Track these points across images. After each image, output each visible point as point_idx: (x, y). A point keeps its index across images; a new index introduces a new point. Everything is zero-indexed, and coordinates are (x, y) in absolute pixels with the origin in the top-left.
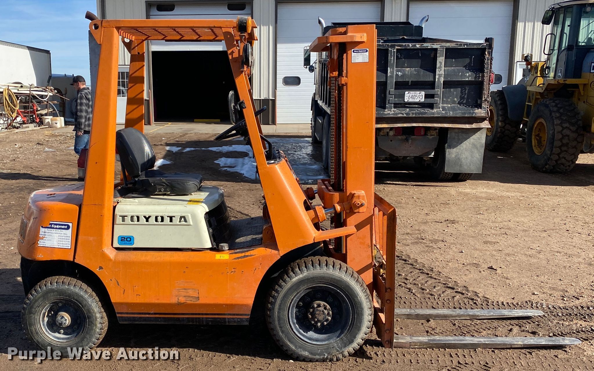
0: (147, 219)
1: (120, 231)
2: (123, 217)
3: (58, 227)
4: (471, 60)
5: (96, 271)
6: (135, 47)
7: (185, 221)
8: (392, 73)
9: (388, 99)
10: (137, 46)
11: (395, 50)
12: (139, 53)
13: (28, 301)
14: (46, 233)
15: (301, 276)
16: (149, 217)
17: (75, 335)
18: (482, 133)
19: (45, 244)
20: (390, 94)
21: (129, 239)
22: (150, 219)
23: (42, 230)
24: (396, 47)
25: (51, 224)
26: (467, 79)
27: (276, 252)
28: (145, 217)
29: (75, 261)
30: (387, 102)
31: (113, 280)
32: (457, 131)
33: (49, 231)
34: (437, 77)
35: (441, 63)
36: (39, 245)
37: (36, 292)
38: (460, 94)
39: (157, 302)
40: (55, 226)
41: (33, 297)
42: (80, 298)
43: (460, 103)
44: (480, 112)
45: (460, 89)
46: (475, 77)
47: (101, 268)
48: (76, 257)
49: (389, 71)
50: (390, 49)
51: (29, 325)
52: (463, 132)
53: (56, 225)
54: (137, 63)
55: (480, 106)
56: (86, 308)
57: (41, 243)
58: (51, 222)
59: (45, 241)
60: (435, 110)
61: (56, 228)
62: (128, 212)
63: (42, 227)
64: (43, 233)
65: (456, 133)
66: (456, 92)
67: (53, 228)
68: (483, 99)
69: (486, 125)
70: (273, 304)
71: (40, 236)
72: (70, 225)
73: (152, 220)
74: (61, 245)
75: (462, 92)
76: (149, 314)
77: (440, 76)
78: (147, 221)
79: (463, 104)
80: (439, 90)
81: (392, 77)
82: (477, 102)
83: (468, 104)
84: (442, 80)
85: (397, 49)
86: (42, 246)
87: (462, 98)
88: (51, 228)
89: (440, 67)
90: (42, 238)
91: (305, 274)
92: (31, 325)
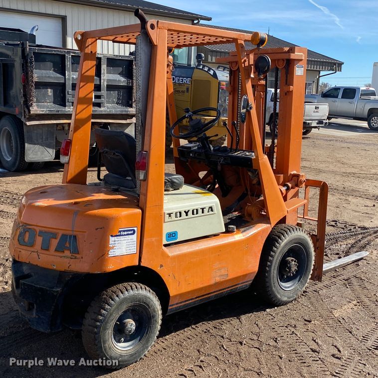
0: (187, 213)
1: (167, 228)
2: (170, 215)
3: (126, 233)
4: (123, 69)
5: (158, 270)
6: (89, 46)
7: (212, 211)
8: (68, 75)
9: (67, 98)
10: (90, 44)
11: (70, 56)
12: (91, 52)
13: (101, 318)
14: (116, 242)
15: (286, 241)
16: (188, 211)
17: (139, 338)
18: (132, 127)
19: (114, 253)
20: (68, 94)
21: (174, 235)
22: (189, 213)
23: (112, 239)
24: (72, 54)
25: (120, 232)
26: (122, 84)
27: (269, 225)
28: (185, 212)
29: (142, 265)
30: (67, 100)
31: (171, 275)
32: (115, 125)
33: (119, 239)
34: (102, 81)
35: (104, 70)
36: (109, 256)
37: (109, 305)
38: (117, 96)
39: (202, 286)
40: (124, 233)
41: (107, 311)
42: (148, 299)
43: (117, 103)
44: (132, 110)
45: (117, 92)
46: (127, 83)
47: (161, 266)
48: (142, 260)
49: (66, 75)
50: (66, 55)
51: (103, 342)
52: (119, 126)
53: (124, 231)
54: (90, 62)
55: (131, 106)
56: (152, 309)
57: (111, 253)
58: (120, 230)
59: (115, 250)
60: (102, 109)
61: (125, 235)
62: (172, 209)
63: (112, 236)
64: (113, 243)
65: (115, 127)
66: (115, 94)
67: (122, 235)
68: (133, 100)
69: (134, 120)
70: (270, 267)
71: (110, 246)
72: (135, 229)
73: (190, 213)
74: (129, 251)
75: (118, 94)
76: (192, 299)
77: (104, 80)
78: (187, 215)
79: (120, 104)
80: (104, 92)
81: (69, 79)
82: (128, 102)
83: (123, 104)
84: (106, 84)
85: (72, 56)
86: (112, 256)
87: (118, 99)
88: (120, 235)
89: (104, 73)
90: (113, 248)
91: (287, 239)
92: (104, 342)
